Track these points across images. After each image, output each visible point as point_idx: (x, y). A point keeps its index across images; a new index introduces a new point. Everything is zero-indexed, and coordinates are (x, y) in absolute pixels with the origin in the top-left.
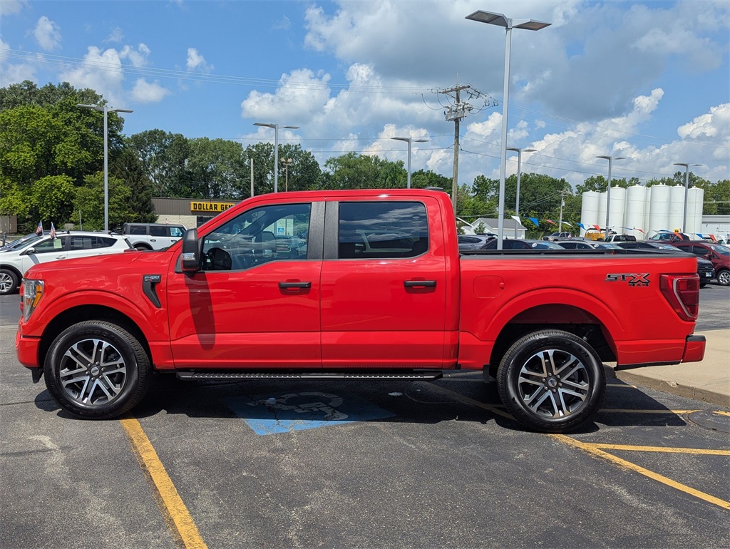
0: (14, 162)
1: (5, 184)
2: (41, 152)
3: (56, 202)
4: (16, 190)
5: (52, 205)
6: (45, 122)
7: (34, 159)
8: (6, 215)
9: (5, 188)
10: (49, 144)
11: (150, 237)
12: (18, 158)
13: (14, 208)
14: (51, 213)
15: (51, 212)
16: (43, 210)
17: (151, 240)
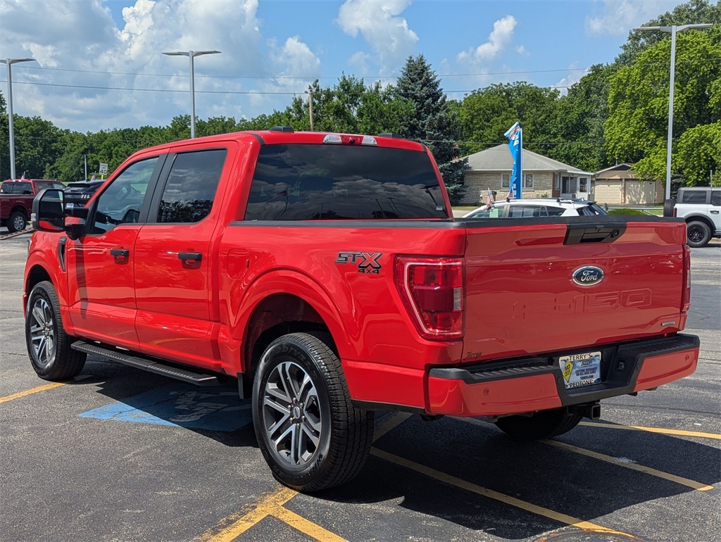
0: (658, 111)
1: (648, 140)
2: (692, 93)
3: (705, 160)
4: (661, 147)
5: (700, 165)
6: (699, 52)
7: (683, 103)
8: (645, 180)
9: (647, 146)
10: (704, 81)
11: (712, 207)
12: (663, 105)
13: (655, 170)
14: (698, 176)
15: (699, 174)
16: (689, 172)
17: (712, 212)
